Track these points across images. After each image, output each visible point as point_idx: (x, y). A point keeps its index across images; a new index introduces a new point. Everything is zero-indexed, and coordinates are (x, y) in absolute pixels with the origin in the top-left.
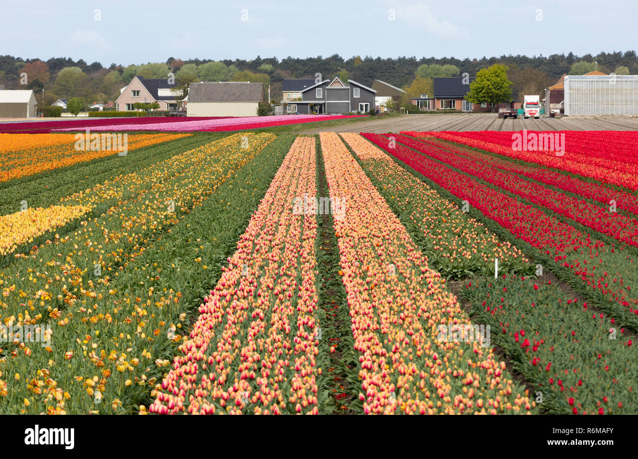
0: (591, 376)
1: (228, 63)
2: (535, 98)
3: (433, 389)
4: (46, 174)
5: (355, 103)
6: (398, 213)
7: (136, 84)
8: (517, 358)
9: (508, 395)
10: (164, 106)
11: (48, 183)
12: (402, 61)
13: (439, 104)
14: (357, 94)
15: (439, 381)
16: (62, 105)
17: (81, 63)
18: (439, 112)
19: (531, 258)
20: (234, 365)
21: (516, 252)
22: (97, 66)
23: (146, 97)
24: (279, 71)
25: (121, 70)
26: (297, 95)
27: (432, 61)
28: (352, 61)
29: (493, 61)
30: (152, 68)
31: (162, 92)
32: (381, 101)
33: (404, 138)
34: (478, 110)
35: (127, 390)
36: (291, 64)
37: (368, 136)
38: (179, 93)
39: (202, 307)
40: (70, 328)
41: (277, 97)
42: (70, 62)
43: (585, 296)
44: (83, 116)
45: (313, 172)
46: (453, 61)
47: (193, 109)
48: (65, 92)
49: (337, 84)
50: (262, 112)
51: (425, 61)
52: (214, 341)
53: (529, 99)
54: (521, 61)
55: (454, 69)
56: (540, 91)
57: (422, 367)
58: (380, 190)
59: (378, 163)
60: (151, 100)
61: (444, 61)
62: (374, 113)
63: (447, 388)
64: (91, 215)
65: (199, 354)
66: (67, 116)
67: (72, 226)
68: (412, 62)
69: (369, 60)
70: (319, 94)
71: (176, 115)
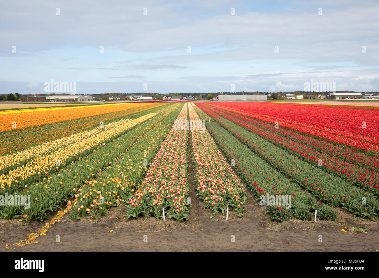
0: (221, 136)
1: (177, 94)
2: (215, 98)
3: (201, 138)
4: (153, 108)
5: (192, 99)
6: (197, 114)
7: (165, 96)
8: (212, 133)
9: (210, 139)
10: (169, 99)
11: (154, 109)
12: (198, 93)
13: (203, 99)
14: (193, 98)
15: (202, 137)
16: (156, 99)
17: (158, 94)
19: (214, 120)
20: (176, 135)
21: (212, 119)
22: (160, 94)
23: (166, 98)
25: (163, 95)
26: (185, 98)
27: (202, 93)
28: (192, 93)
29: (210, 93)
30: (167, 94)
31: (168, 97)
32: (196, 98)
33: (199, 103)
34: (208, 99)
35: (162, 138)
36: (184, 94)
37: (194, 103)
38: (171, 97)
39: (172, 127)
40: (156, 130)
41: (183, 98)
42: (157, 94)
43: (220, 125)
44: (159, 100)
45: (187, 108)
46: (205, 93)
47: (172, 99)
48: (156, 97)
49: (190, 96)
50: (181, 100)
51: (201, 93)
52: (173, 131)
53: (214, 98)
54: (213, 93)
55: (205, 94)
56: (216, 97)
57: (200, 135)
58: (195, 110)
59: (195, 107)
60: (167, 98)
61: (204, 93)
62: (195, 100)
63: (203, 138)
64: (159, 114)
65: (171, 133)
66: (157, 100)
67: (157, 115)
68: (200, 93)
69: (194, 93)
70: (188, 97)
71: (170, 100)
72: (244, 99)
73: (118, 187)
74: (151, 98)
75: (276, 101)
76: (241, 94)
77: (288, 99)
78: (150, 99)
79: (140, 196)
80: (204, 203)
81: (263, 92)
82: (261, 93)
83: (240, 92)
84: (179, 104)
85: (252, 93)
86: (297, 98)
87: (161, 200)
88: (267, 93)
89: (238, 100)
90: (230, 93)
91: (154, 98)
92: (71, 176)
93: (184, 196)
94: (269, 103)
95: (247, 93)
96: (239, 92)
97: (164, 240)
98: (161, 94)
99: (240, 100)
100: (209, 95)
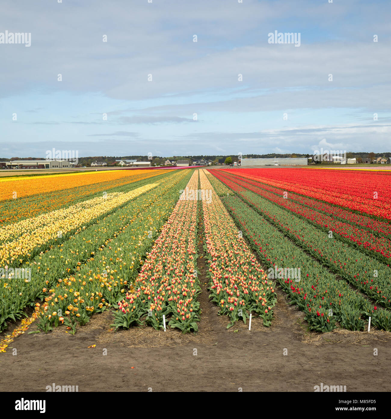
0: (243, 215)
1: (184, 157)
2: (236, 163)
3: (216, 218)
4: (152, 177)
5: (205, 164)
6: (212, 184)
7: (168, 161)
8: (231, 212)
9: (229, 219)
10: (173, 164)
11: (153, 179)
12: (213, 156)
13: (220, 164)
14: (206, 162)
15: (217, 217)
16: (155, 164)
17: (159, 157)
18: (220, 165)
19: (234, 193)
20: (182, 214)
21: (231, 192)
22: (161, 158)
23: (170, 163)
24: (192, 158)
25: (165, 158)
26: (196, 162)
27: (219, 156)
29: (229, 156)
30: (171, 158)
31: (172, 162)
32: (210, 163)
33: (214, 170)
34: (226, 165)
35: (164, 219)
36: (194, 157)
37: (207, 170)
38: (175, 162)
39: (177, 203)
40: (155, 207)
41: (192, 163)
42: (157, 157)
43: (243, 200)
44: (159, 166)
45: (198, 177)
46: (222, 156)
47: (178, 165)
48: (156, 162)
49: (202, 160)
50: (189, 165)
51: (217, 156)
52: (179, 209)
53: (235, 163)
54: (234, 156)
55: (222, 157)
56: (237, 161)
57: (215, 214)
58: (209, 180)
59: (209, 175)
60: (171, 163)
61: (221, 156)
62: (209, 165)
63: (218, 218)
64: (160, 185)
65: (176, 212)
66: (156, 166)
67: (156, 187)
68: (215, 156)
69: (208, 156)
70: (199, 162)
71: (175, 166)
72: (275, 164)
73: (103, 286)
74: (149, 163)
75: (320, 166)
76: (271, 157)
77: (335, 163)
78: (148, 165)
79: (133, 298)
80: (219, 308)
81: (302, 154)
82: (299, 156)
83: (271, 154)
84: (188, 171)
85: (286, 156)
86: (348, 163)
87: (161, 304)
88: (307, 156)
89: (267, 165)
90: (256, 155)
91: (154, 164)
92: (40, 271)
93: (191, 298)
94: (309, 170)
95: (280, 156)
96: (268, 154)
97: (165, 358)
98: (163, 157)
99: (270, 165)
100: (227, 159)
